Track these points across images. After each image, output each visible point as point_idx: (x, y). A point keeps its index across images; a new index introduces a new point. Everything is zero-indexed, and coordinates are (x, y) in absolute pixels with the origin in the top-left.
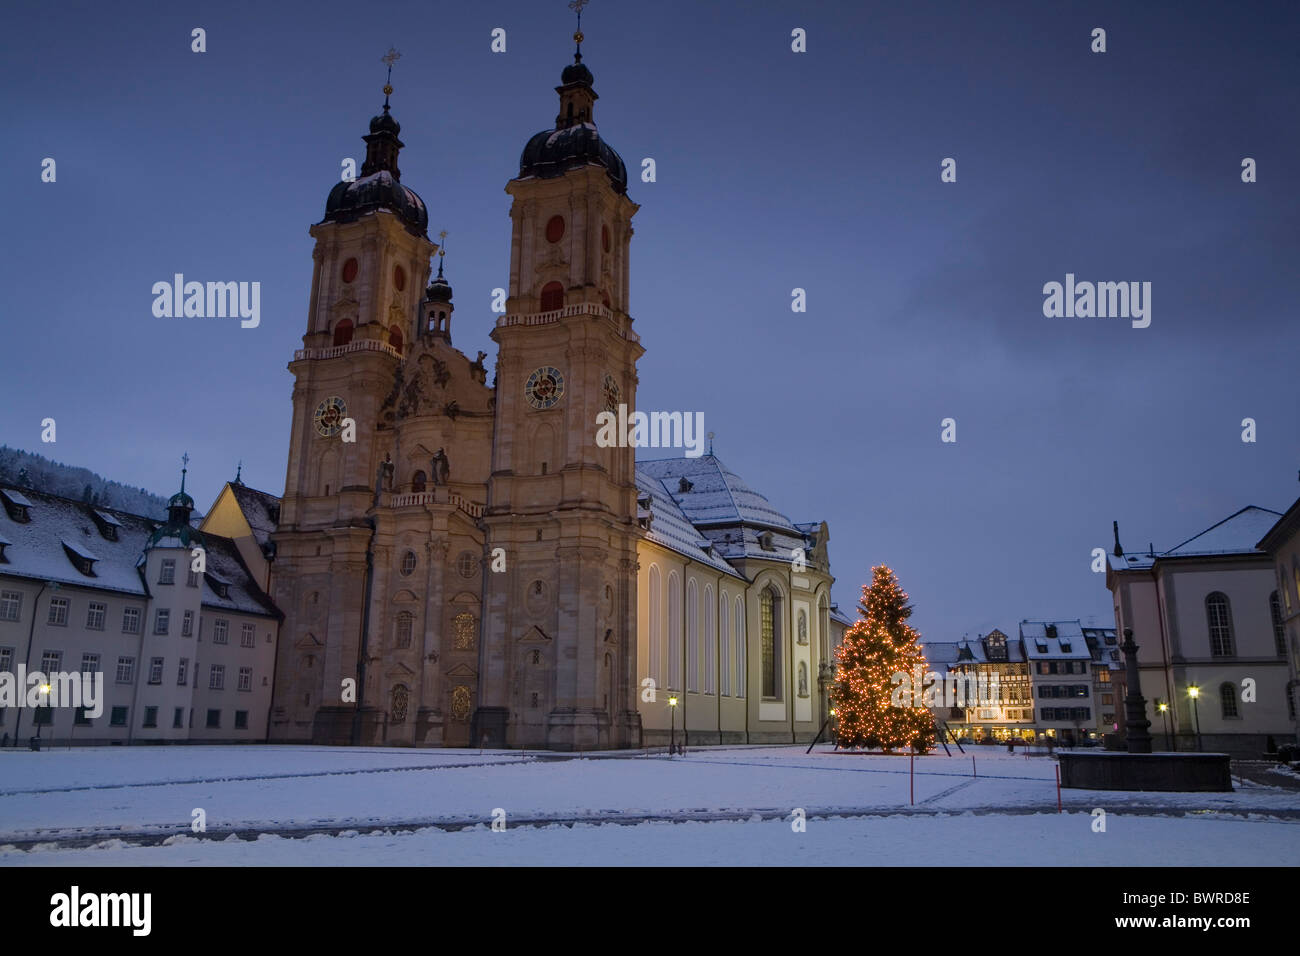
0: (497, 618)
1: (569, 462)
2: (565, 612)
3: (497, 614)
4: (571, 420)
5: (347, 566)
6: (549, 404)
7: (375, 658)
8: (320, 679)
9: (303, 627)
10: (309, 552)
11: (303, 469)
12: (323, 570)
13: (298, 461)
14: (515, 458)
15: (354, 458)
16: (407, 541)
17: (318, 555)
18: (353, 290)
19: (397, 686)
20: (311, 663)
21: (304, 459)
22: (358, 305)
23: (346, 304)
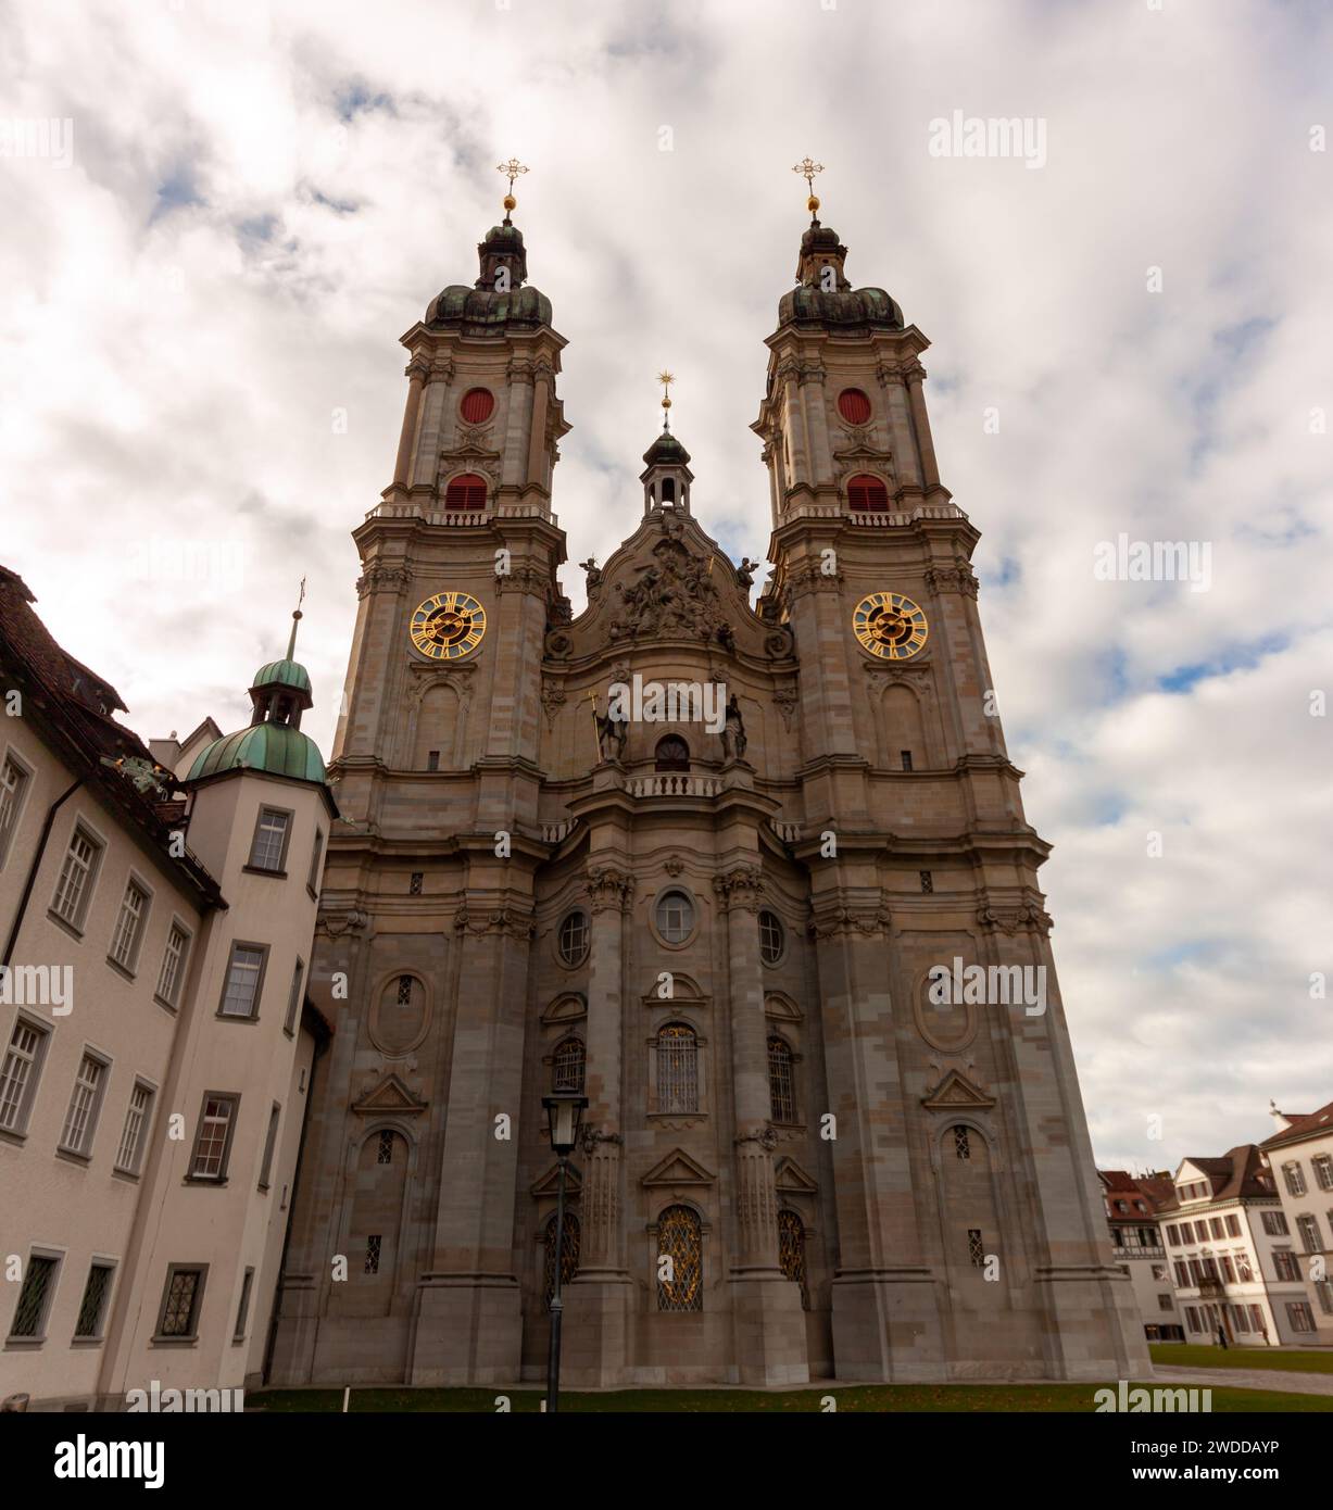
0: (877, 1048)
1: (970, 751)
2: (1026, 1040)
3: (879, 1040)
4: (960, 680)
5: (503, 922)
6: (902, 651)
7: (609, 1140)
8: (416, 1193)
9: (369, 1059)
10: (394, 883)
11: (384, 712)
12: (430, 925)
13: (377, 695)
14: (857, 736)
15: (509, 701)
16: (674, 869)
17: (415, 892)
18: (483, 435)
19: (666, 1213)
20: (386, 1155)
21: (387, 696)
22: (497, 457)
23: (472, 454)
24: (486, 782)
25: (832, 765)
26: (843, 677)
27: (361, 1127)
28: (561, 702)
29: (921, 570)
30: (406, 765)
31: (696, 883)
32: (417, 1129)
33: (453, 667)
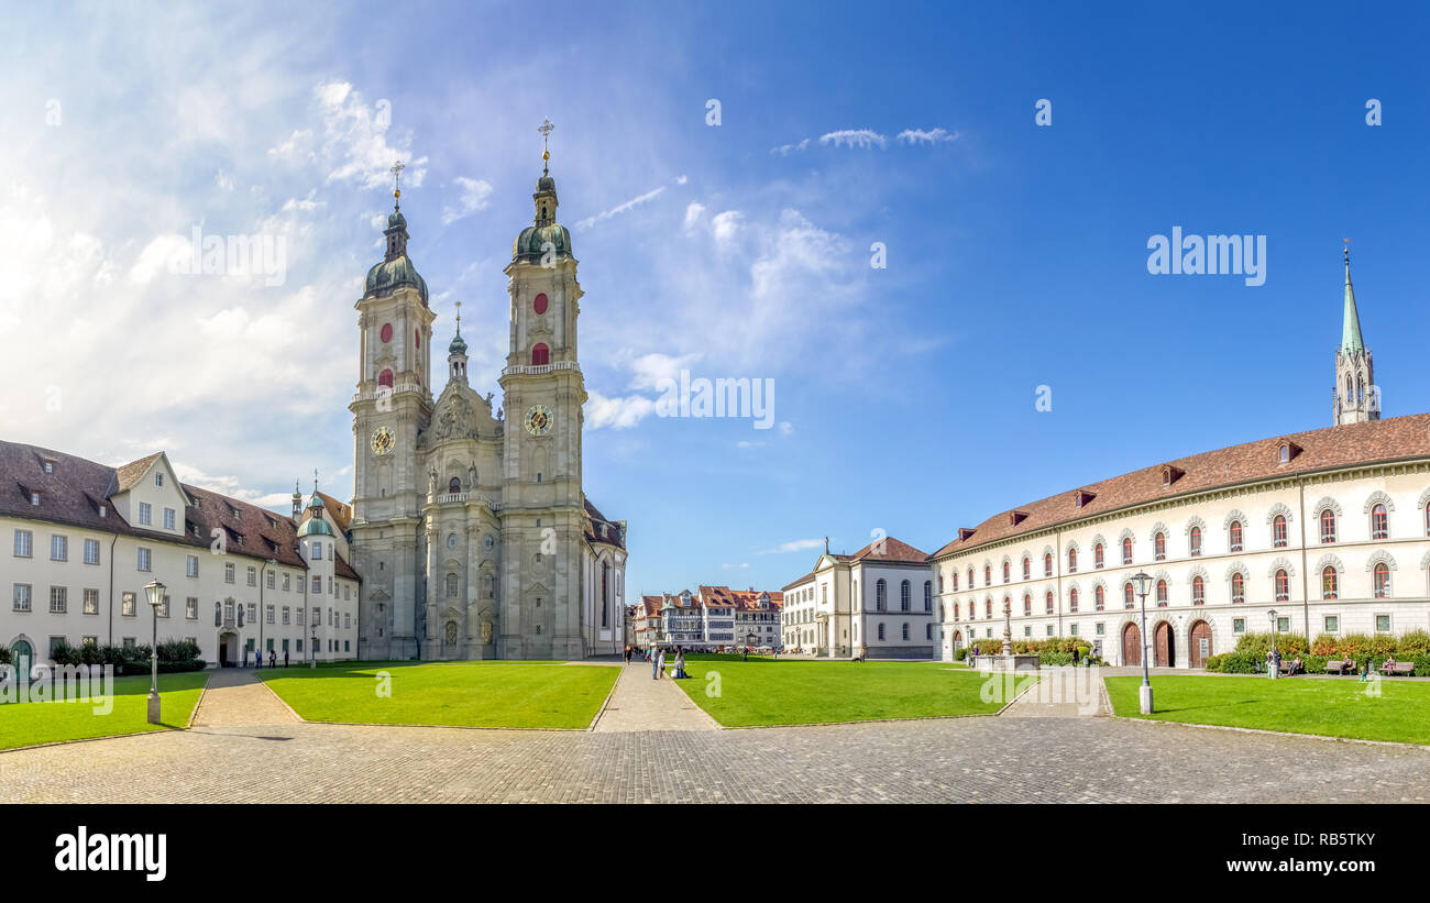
1: (559, 474)
2: (559, 574)
3: (513, 575)
4: (560, 444)
5: (405, 544)
6: (542, 432)
7: (433, 605)
8: (389, 619)
9: (375, 586)
10: (375, 535)
11: (366, 478)
12: (386, 548)
13: (363, 473)
14: (520, 470)
15: (403, 469)
16: (452, 526)
17: (381, 538)
18: (390, 348)
19: (449, 623)
20: (381, 610)
21: (366, 471)
22: (396, 358)
23: (386, 359)
24: (398, 499)
25: (510, 481)
26: (517, 447)
27: (374, 603)
28: (425, 463)
29: (553, 393)
30: (374, 496)
31: (459, 531)
32: (388, 603)
33: (386, 457)
